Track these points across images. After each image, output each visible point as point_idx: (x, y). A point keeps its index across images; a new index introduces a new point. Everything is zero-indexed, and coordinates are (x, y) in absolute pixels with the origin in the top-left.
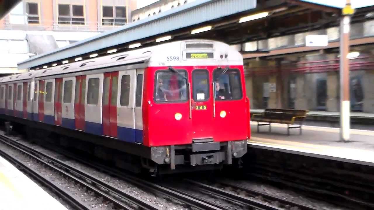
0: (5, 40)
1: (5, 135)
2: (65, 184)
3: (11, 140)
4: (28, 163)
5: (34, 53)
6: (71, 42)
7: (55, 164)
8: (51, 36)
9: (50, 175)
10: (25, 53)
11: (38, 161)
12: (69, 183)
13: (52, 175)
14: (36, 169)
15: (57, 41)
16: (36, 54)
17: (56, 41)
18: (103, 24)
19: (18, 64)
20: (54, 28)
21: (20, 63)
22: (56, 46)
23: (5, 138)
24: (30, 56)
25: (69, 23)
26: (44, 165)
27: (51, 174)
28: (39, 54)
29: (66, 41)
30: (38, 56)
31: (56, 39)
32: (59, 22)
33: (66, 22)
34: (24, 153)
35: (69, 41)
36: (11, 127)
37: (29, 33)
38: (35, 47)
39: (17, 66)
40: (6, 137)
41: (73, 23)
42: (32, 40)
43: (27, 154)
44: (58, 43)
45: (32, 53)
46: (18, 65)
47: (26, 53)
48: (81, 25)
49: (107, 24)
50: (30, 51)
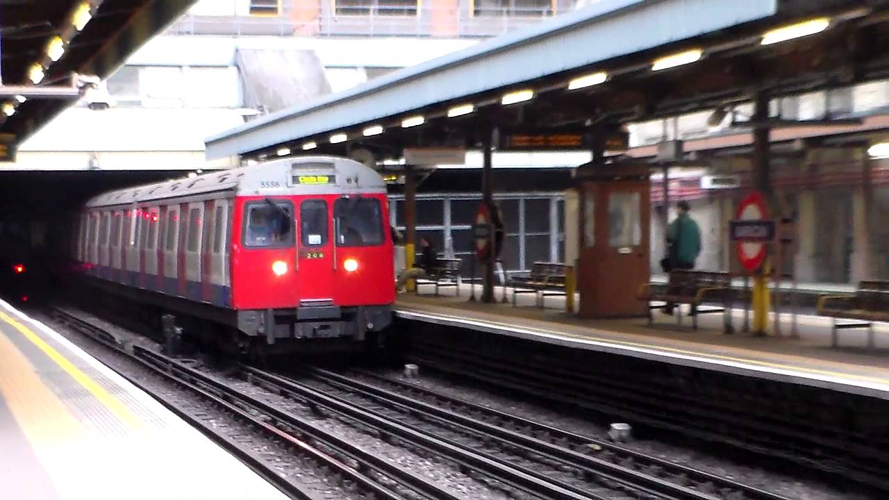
0: (174, 66)
1: (163, 352)
2: (293, 468)
3: (175, 365)
4: (212, 421)
5: (254, 106)
6: (372, 71)
7: (279, 424)
8: (311, 53)
9: (262, 449)
10: (229, 108)
11: (238, 417)
12: (303, 465)
13: (268, 448)
14: (230, 436)
15: (327, 67)
16: (261, 108)
17: (324, 69)
18: (476, 12)
19: (207, 141)
20: (320, 27)
21: (211, 140)
22: (323, 87)
23: (159, 362)
24: (246, 118)
25: (366, 11)
26: (251, 426)
27: (266, 447)
28: (271, 111)
29: (355, 68)
30: (269, 117)
31: (324, 61)
32: (337, 10)
33: (360, 7)
34: (204, 398)
35: (366, 68)
36: (178, 330)
37: (245, 43)
38: (260, 90)
39: (204, 147)
40: (163, 356)
41: (381, 11)
42: (251, 66)
43: (211, 399)
44: (330, 76)
45: (252, 108)
46: (207, 144)
47: (232, 105)
48: (405, 17)
49: (488, 12)
50: (244, 101)
